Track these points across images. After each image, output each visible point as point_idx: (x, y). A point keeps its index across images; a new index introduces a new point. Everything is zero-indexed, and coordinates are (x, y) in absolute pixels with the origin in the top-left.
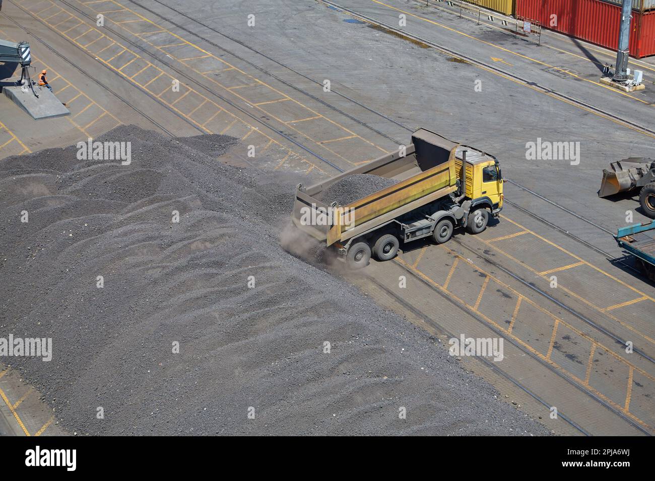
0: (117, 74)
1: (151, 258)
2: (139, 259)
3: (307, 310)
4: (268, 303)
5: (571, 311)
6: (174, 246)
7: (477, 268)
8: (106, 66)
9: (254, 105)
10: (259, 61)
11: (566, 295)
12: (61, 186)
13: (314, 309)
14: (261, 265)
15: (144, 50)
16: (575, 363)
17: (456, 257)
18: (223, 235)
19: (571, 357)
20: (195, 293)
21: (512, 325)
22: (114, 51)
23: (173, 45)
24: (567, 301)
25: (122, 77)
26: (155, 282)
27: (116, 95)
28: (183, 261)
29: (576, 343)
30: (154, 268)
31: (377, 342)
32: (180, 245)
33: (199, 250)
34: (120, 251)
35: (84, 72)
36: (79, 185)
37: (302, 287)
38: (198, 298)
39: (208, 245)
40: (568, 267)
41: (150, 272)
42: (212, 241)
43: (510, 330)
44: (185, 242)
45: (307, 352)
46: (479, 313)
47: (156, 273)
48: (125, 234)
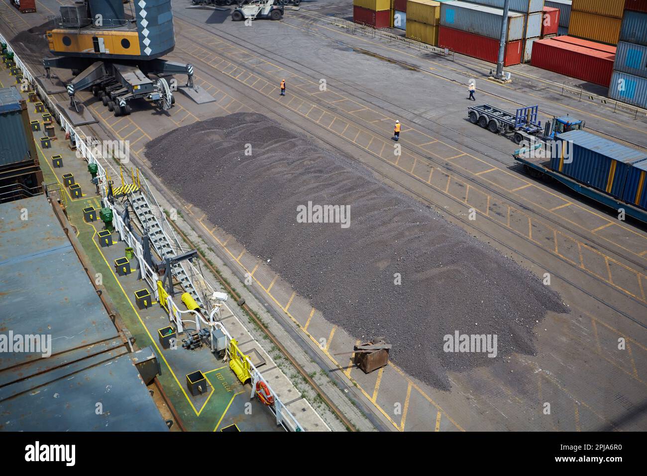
0: (235, 80)
1: (285, 169)
2: (279, 169)
3: (371, 192)
4: (350, 189)
5: (495, 192)
6: (295, 163)
7: (444, 172)
8: (229, 76)
9: (312, 94)
10: (309, 72)
11: (491, 184)
12: (228, 135)
13: (374, 191)
14: (342, 171)
15: (247, 68)
16: (501, 217)
17: (431, 167)
18: (319, 157)
19: (499, 214)
20: (311, 186)
21: (466, 199)
22: (231, 68)
23: (261, 65)
24: (492, 187)
25: (239, 81)
26: (290, 181)
27: (237, 91)
28: (300, 171)
29: (500, 207)
30: (288, 174)
31: (409, 206)
32: (298, 162)
33: (308, 165)
34: (269, 166)
35: (218, 80)
36: (237, 135)
37: (366, 181)
38: (314, 188)
39: (312, 162)
40: (489, 171)
41: (286, 176)
42: (314, 160)
43: (466, 202)
44: (301, 161)
45: (376, 212)
46: (448, 194)
47: (289, 176)
48: (268, 158)
